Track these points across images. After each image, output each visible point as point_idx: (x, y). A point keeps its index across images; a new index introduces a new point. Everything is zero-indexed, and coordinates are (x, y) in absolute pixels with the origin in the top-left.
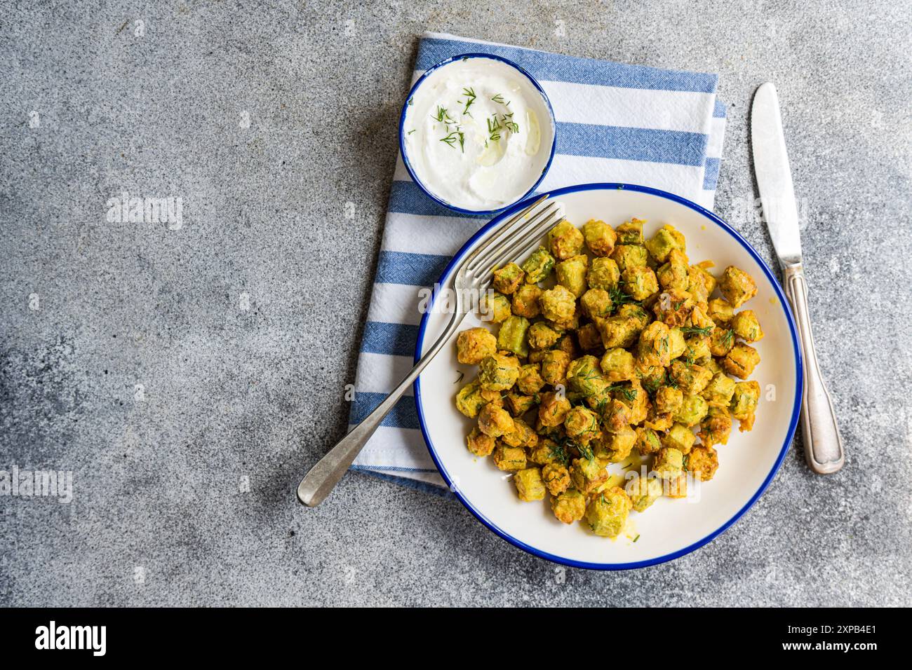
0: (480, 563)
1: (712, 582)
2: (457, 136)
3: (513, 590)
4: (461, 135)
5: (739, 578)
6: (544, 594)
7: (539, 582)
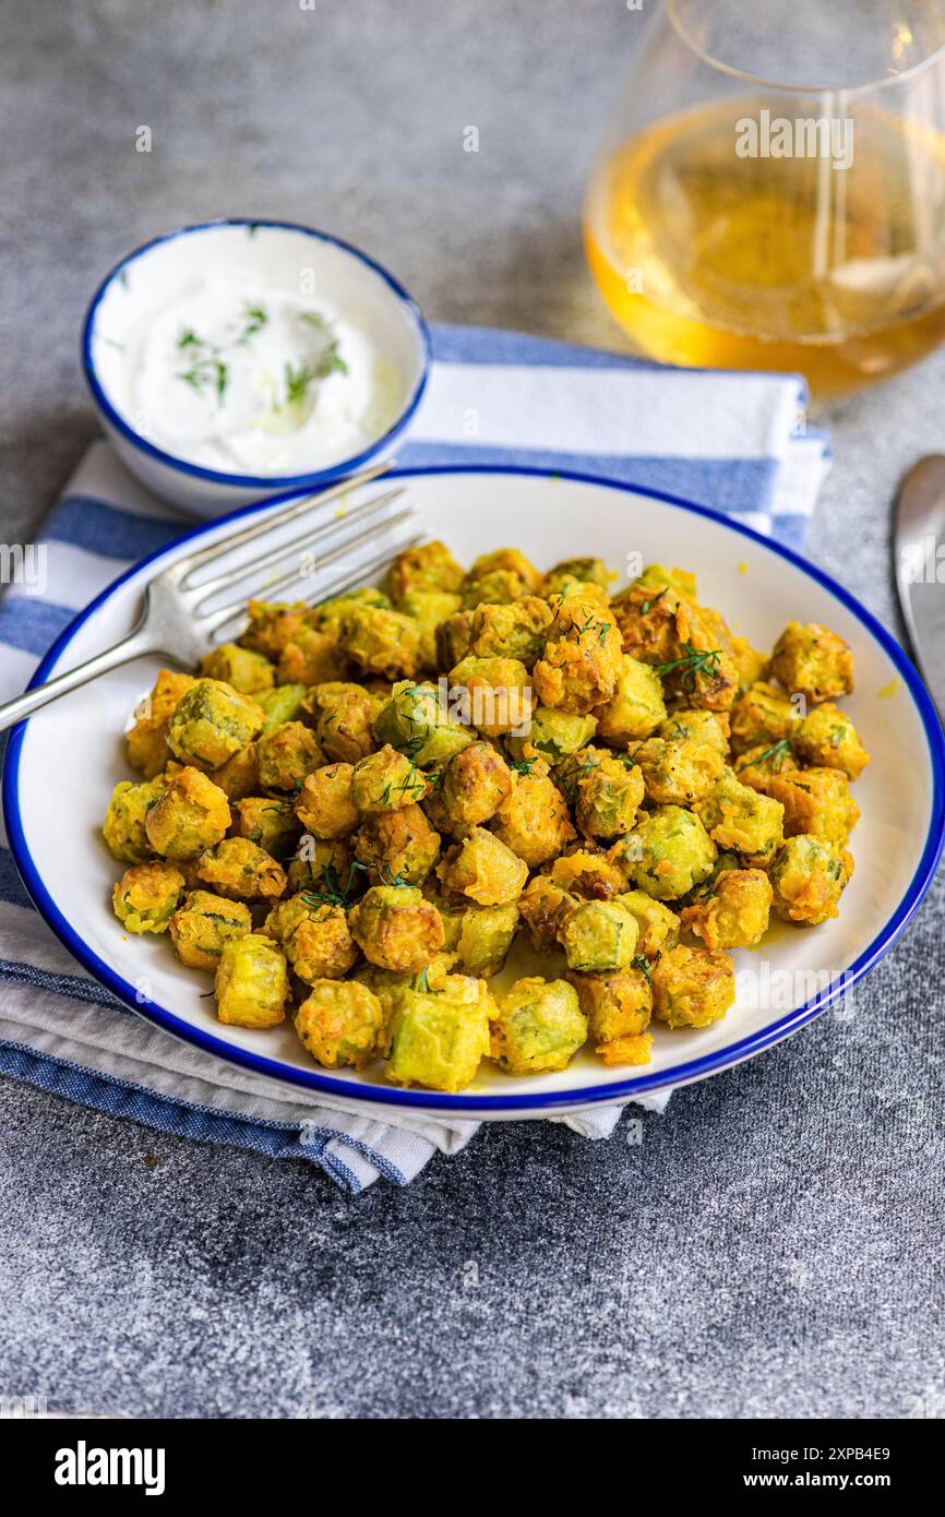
0: (91, 1232)
1: (716, 1342)
2: (212, 372)
3: (167, 1294)
4: (222, 369)
5: (794, 1343)
6: (249, 1311)
7: (242, 1286)
